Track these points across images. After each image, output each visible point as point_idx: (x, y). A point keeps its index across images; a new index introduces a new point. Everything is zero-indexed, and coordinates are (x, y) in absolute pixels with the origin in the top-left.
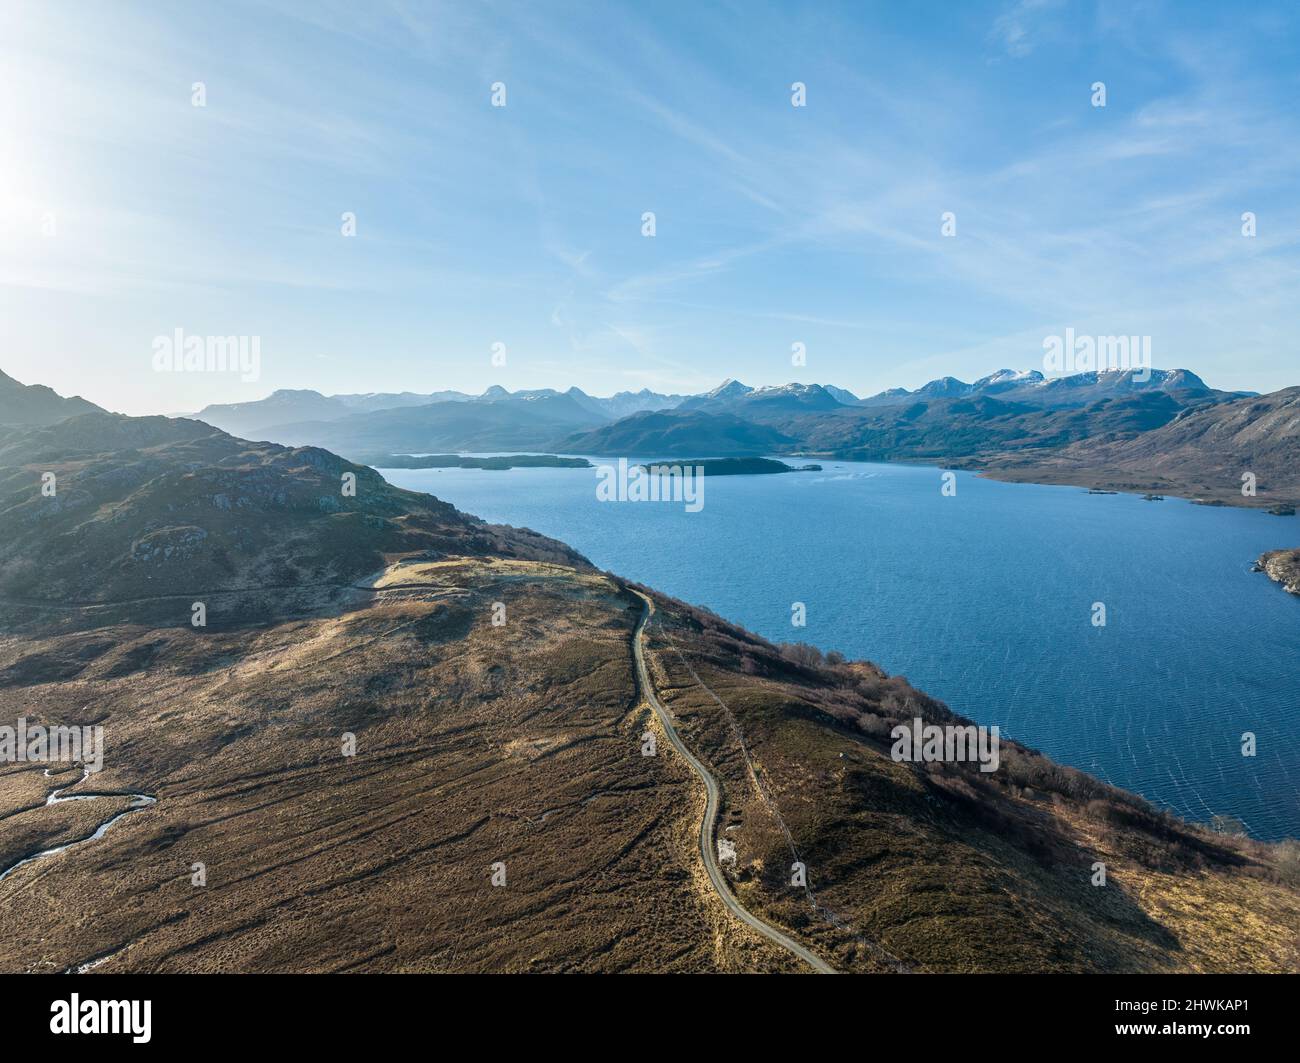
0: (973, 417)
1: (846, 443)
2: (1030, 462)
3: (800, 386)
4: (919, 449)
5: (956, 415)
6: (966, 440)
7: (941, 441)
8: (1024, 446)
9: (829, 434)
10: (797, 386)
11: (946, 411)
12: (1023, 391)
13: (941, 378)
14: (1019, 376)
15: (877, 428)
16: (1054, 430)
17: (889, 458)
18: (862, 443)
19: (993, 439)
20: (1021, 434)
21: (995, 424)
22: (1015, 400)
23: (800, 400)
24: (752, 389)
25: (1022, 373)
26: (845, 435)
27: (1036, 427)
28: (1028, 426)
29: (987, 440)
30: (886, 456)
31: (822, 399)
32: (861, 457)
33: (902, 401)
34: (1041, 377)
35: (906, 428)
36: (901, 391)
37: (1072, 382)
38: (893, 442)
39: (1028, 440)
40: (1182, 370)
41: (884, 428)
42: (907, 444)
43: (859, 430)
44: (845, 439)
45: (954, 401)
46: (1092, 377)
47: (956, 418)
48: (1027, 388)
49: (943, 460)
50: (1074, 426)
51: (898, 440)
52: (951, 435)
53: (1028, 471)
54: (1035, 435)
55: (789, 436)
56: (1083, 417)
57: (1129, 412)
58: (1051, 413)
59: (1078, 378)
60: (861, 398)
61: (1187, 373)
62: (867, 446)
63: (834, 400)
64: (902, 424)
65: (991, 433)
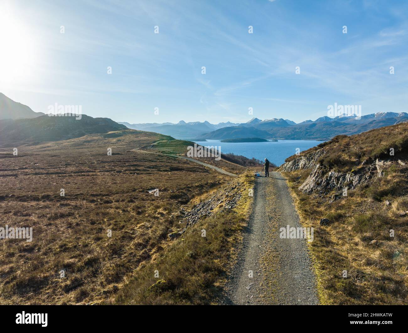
0: (330, 127)
3: (277, 119)
4: (313, 136)
6: (327, 134)
7: (319, 134)
9: (284, 133)
10: (276, 119)
11: (322, 125)
12: (349, 120)
13: (323, 116)
15: (298, 131)
17: (302, 139)
20: (345, 131)
21: (337, 129)
22: (346, 122)
23: (276, 123)
24: (261, 120)
27: (350, 129)
28: (348, 129)
29: (334, 133)
31: (283, 123)
32: (294, 139)
33: (311, 123)
35: (308, 131)
36: (310, 121)
37: (365, 117)
38: (304, 135)
39: (347, 133)
40: (404, 113)
41: (301, 131)
42: (309, 135)
43: (293, 131)
44: (289, 134)
45: (325, 123)
46: (373, 115)
47: (325, 127)
48: (351, 119)
49: (318, 139)
50: (363, 129)
51: (306, 134)
52: (322, 132)
54: (349, 132)
55: (271, 134)
56: (366, 126)
57: (381, 124)
58: (355, 125)
59: (368, 116)
60: (297, 123)
62: (295, 136)
63: (288, 124)
64: (308, 129)
65: (336, 131)
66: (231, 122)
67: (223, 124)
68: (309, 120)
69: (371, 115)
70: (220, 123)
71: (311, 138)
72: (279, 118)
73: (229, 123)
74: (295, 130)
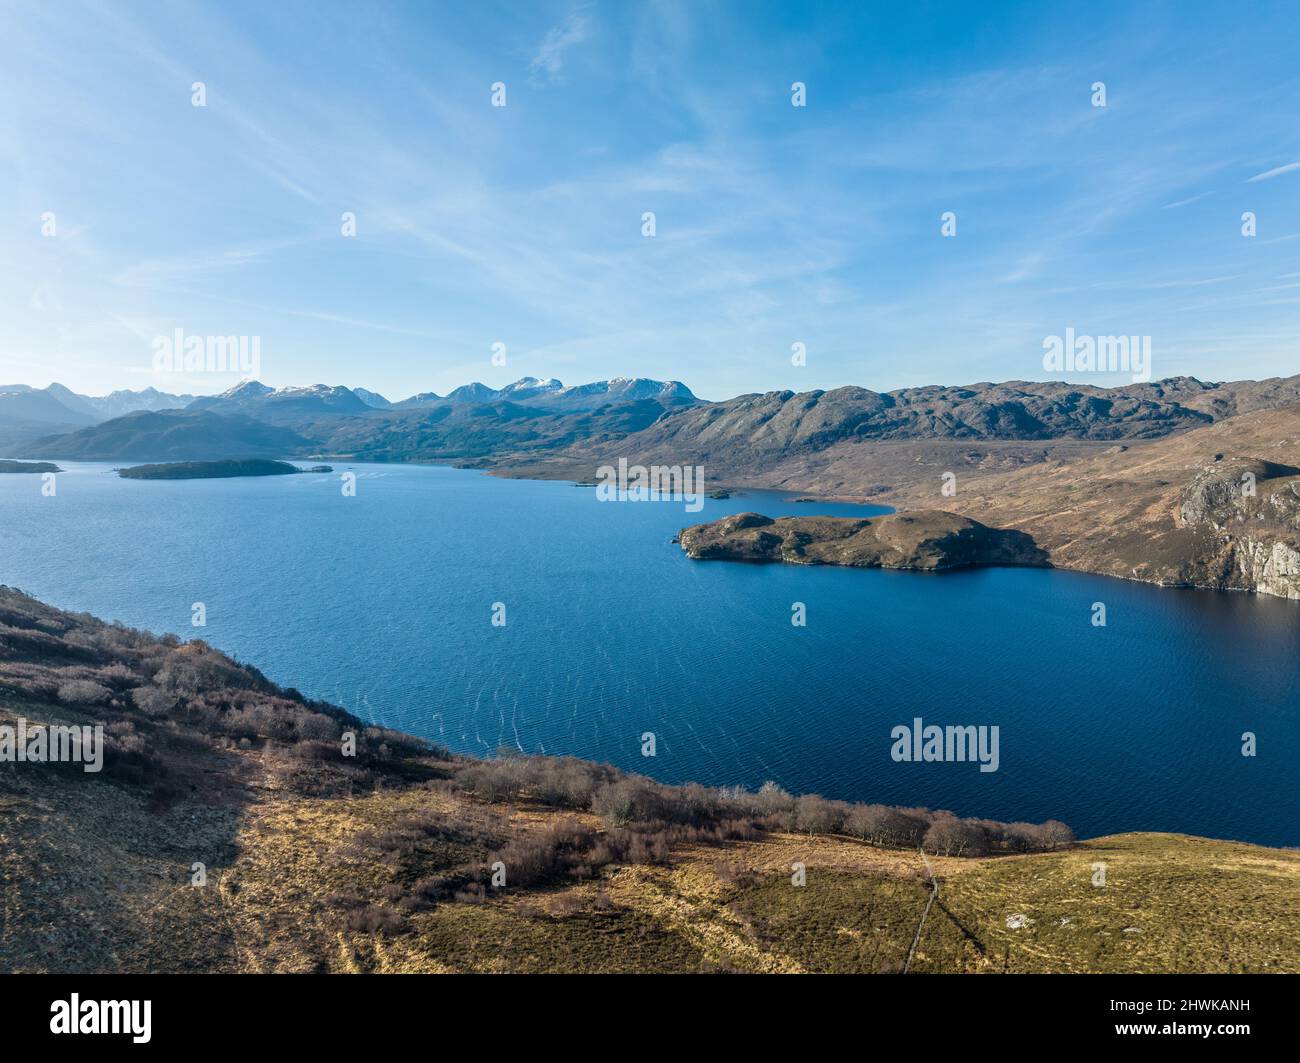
0: (491, 420)
1: (368, 445)
2: (537, 460)
3: (326, 388)
4: (440, 451)
5: (476, 419)
6: (484, 442)
7: (461, 443)
8: (535, 447)
9: (350, 436)
10: (322, 387)
11: (469, 414)
12: (544, 398)
13: (469, 384)
14: (540, 384)
15: (398, 430)
16: (562, 432)
17: (410, 459)
18: (384, 444)
19: (507, 441)
20: (533, 436)
21: (510, 427)
22: (534, 405)
23: (325, 402)
24: (273, 390)
25: (543, 381)
26: (367, 438)
27: (547, 430)
28: (540, 429)
29: (502, 441)
30: (407, 458)
31: (349, 402)
32: (382, 459)
33: (434, 405)
34: (560, 385)
35: (429, 431)
36: (432, 396)
37: (585, 390)
38: (415, 445)
39: (539, 441)
40: (675, 382)
41: (407, 430)
42: (429, 446)
43: (382, 432)
44: (367, 441)
45: (476, 405)
46: (603, 386)
47: (475, 421)
48: (548, 395)
49: (460, 460)
50: (579, 428)
51: (419, 443)
52: (469, 437)
53: (534, 469)
54: (545, 437)
55: (308, 438)
56: (587, 420)
57: (625, 416)
58: (559, 417)
59: (591, 386)
60: (392, 402)
61: (679, 384)
62: (388, 448)
63: (363, 404)
64: (426, 426)
65: (507, 434)
66: (159, 390)
67: (129, 396)
68: (428, 392)
69: (599, 384)
70: (117, 394)
71: (435, 458)
72: (332, 383)
73: (151, 392)
74: (385, 428)
